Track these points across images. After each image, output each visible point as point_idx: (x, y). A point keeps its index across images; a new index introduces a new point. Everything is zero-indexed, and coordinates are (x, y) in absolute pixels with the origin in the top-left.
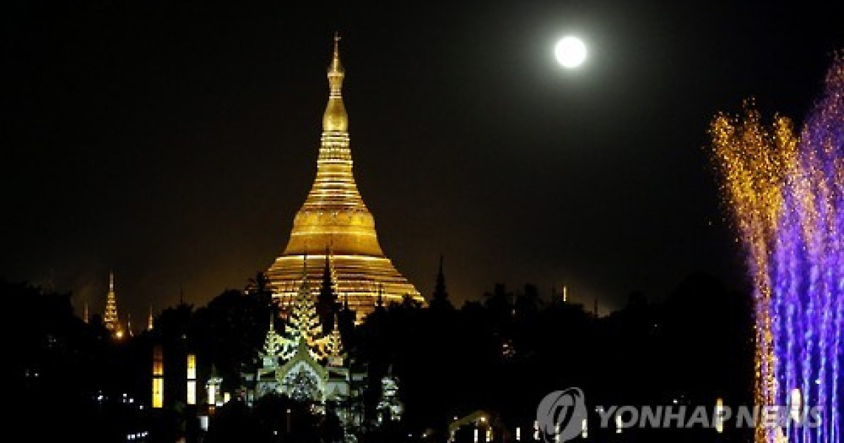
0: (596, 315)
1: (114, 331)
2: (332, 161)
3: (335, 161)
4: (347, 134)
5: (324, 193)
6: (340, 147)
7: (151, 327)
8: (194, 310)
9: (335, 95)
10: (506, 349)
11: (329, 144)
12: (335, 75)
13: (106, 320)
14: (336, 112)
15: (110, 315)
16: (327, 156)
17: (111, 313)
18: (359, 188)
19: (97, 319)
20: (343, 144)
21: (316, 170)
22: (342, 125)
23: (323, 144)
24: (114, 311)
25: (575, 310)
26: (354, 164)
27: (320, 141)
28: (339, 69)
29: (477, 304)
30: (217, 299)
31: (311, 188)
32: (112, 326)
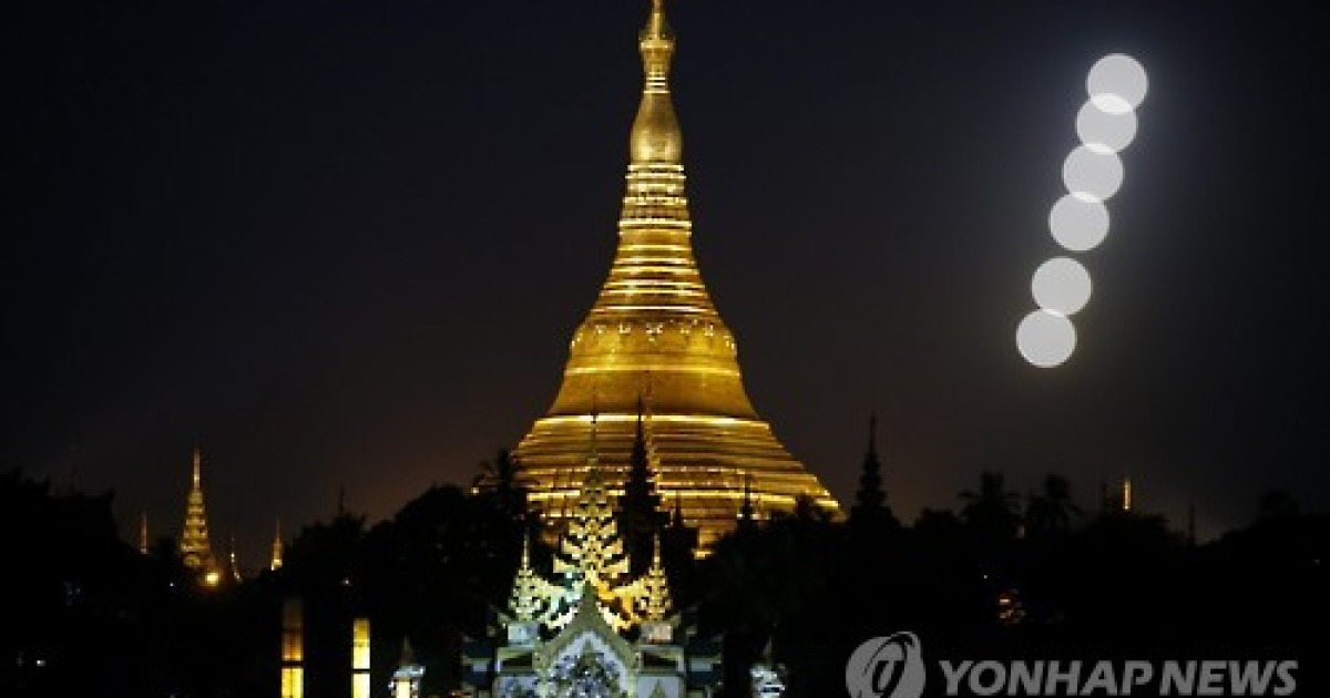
0: (1192, 539)
1: (203, 571)
2: (649, 221)
3: (656, 221)
4: (680, 168)
5: (632, 289)
6: (667, 195)
7: (277, 562)
8: (367, 527)
9: (655, 83)
10: (1007, 607)
11: (642, 187)
12: (654, 43)
13: (185, 548)
14: (659, 123)
15: (194, 536)
16: (639, 212)
17: (196, 533)
18: (703, 277)
19: (168, 547)
20: (671, 188)
21: (617, 241)
22: (670, 150)
23: (631, 187)
24: (201, 529)
25: (1148, 528)
26: (692, 229)
27: (626, 182)
28: (666, 33)
29: (947, 515)
30: (412, 507)
31: (605, 277)
32: (197, 561)
